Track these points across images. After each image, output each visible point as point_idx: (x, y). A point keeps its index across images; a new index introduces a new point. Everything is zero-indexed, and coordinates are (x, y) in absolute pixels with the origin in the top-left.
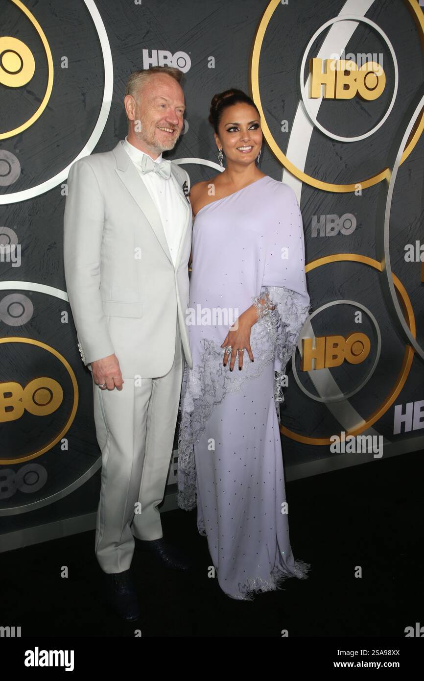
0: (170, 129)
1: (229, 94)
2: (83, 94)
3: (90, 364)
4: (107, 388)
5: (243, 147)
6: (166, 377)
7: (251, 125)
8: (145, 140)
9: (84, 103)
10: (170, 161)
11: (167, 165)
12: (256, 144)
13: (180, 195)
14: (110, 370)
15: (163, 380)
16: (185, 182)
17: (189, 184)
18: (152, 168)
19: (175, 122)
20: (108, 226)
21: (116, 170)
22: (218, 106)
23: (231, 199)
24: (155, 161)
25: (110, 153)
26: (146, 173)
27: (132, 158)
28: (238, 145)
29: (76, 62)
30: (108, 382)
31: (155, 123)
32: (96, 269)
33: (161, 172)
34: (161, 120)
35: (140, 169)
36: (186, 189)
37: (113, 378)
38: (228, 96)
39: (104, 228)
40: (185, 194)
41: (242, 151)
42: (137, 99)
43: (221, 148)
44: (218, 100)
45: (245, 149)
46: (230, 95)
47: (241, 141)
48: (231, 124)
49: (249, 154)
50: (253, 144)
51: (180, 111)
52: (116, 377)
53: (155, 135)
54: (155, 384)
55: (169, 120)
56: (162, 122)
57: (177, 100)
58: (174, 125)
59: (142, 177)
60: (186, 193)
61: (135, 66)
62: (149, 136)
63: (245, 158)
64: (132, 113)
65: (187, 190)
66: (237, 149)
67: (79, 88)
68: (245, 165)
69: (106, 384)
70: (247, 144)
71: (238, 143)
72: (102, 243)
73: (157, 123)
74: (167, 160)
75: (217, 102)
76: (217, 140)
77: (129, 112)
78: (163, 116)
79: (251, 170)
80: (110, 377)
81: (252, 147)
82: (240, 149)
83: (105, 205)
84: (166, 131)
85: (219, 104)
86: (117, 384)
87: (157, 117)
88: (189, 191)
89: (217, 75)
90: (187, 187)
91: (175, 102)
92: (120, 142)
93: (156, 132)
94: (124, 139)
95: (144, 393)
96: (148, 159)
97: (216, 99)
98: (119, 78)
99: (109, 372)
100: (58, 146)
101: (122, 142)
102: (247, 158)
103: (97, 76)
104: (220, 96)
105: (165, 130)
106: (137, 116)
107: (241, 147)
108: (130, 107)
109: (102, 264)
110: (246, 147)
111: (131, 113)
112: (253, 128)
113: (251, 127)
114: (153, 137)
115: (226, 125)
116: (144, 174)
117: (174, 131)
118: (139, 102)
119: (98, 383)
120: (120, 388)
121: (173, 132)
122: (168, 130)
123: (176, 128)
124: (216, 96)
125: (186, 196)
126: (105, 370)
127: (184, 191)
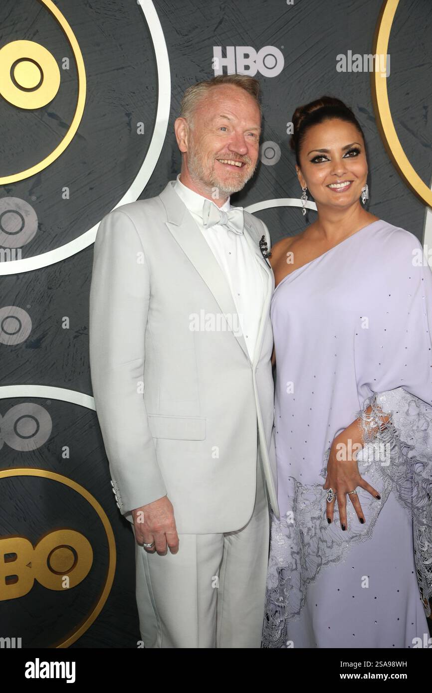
0: (235, 161)
1: (316, 106)
2: (128, 115)
3: (130, 513)
4: (155, 550)
5: (336, 183)
6: (245, 531)
7: (346, 151)
8: (201, 179)
9: (128, 127)
10: (241, 209)
11: (237, 214)
12: (357, 177)
13: (257, 256)
14: (160, 521)
15: (240, 533)
16: (263, 237)
17: (268, 240)
18: (218, 219)
19: (242, 150)
20: (154, 306)
21: (167, 224)
22: (301, 124)
23: (321, 260)
24: (221, 209)
25: (156, 198)
26: (209, 227)
27: (189, 206)
28: (328, 181)
29: (117, 69)
30: (157, 541)
31: (215, 152)
32: (138, 368)
33: (230, 224)
34: (222, 149)
35: (200, 221)
36: (264, 247)
37: (165, 534)
38: (315, 109)
39: (150, 308)
40: (263, 255)
41: (334, 190)
42: (191, 122)
43: (306, 186)
44: (301, 116)
45: (338, 186)
46: (318, 107)
47: (333, 175)
48: (317, 151)
49: (347, 193)
50: (352, 177)
51: (252, 135)
52: (170, 532)
53: (213, 170)
54: (230, 541)
55: (233, 148)
56: (223, 151)
57: (245, 119)
58: (241, 156)
59: (203, 231)
60: (264, 252)
61: (203, 70)
62: (206, 172)
63: (341, 200)
64: (185, 142)
65: (266, 249)
66: (328, 186)
67: (122, 106)
68: (344, 209)
69: (154, 544)
70: (343, 179)
71: (328, 178)
72: (146, 330)
73: (216, 154)
74: (237, 206)
75: (299, 118)
76: (299, 174)
77: (180, 141)
78: (225, 143)
79: (352, 215)
80: (162, 532)
81: (351, 182)
82: (332, 186)
83: (150, 275)
84: (230, 165)
85: (302, 121)
86: (172, 543)
87: (217, 145)
88: (268, 250)
89: (323, 76)
90: (266, 244)
91: (243, 123)
92: (170, 183)
93: (215, 167)
94: (176, 179)
95: (211, 557)
96: (212, 206)
97: (298, 115)
98: (179, 89)
99: (160, 524)
100: (91, 189)
101: (172, 184)
102: (343, 200)
103: (147, 87)
104: (304, 110)
105: (229, 162)
106: (190, 144)
107: (333, 184)
108: (182, 134)
109: (146, 362)
110: (340, 183)
111: (182, 142)
112: (348, 155)
113: (346, 154)
114: (211, 173)
115: (309, 154)
116: (207, 228)
117: (244, 164)
118: (192, 126)
119: (141, 542)
120: (174, 549)
121: (242, 166)
122: (233, 163)
123: (246, 159)
124: (297, 110)
125: (265, 257)
126: (154, 520)
127: (262, 250)
